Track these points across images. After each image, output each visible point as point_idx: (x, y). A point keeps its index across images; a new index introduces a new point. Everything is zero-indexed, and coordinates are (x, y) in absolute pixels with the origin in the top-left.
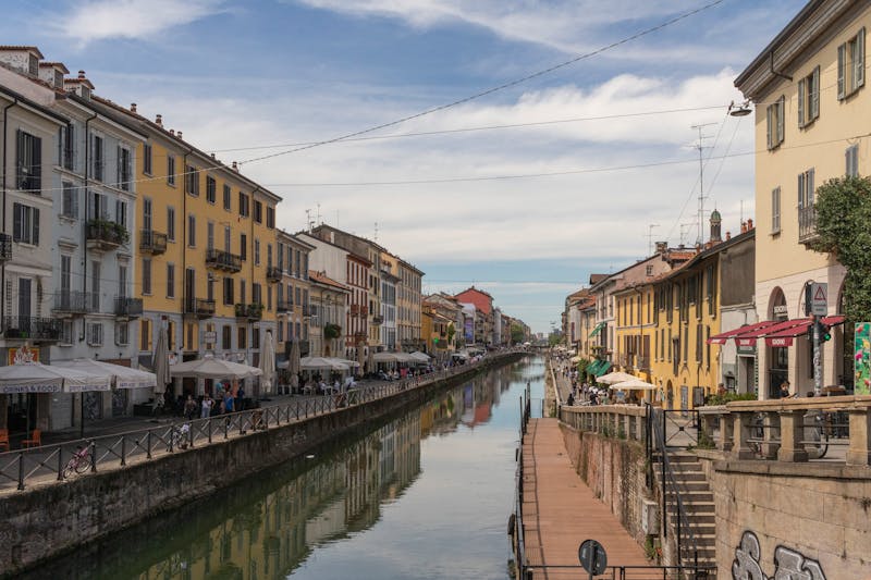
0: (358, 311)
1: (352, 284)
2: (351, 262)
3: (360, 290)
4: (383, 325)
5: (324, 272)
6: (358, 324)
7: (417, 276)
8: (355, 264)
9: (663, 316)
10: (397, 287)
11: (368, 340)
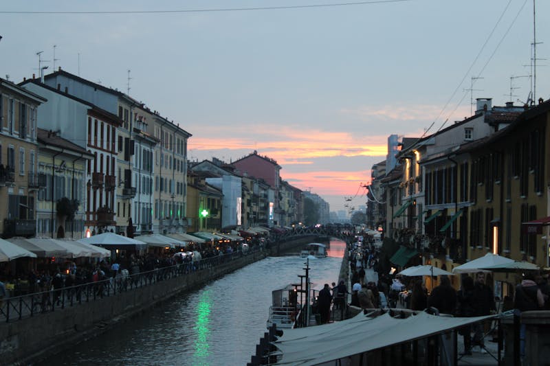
0: (102, 182)
1: (95, 147)
2: (93, 119)
3: (105, 154)
4: (136, 199)
5: (59, 131)
6: (101, 199)
7: (181, 138)
8: (99, 122)
9: (481, 189)
10: (154, 153)
11: (115, 218)
